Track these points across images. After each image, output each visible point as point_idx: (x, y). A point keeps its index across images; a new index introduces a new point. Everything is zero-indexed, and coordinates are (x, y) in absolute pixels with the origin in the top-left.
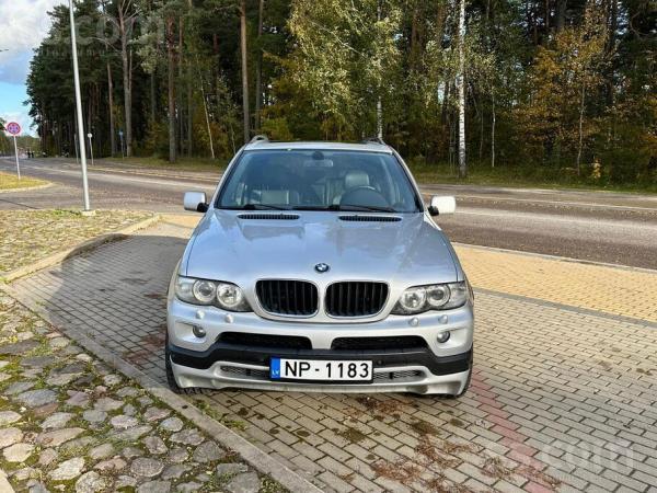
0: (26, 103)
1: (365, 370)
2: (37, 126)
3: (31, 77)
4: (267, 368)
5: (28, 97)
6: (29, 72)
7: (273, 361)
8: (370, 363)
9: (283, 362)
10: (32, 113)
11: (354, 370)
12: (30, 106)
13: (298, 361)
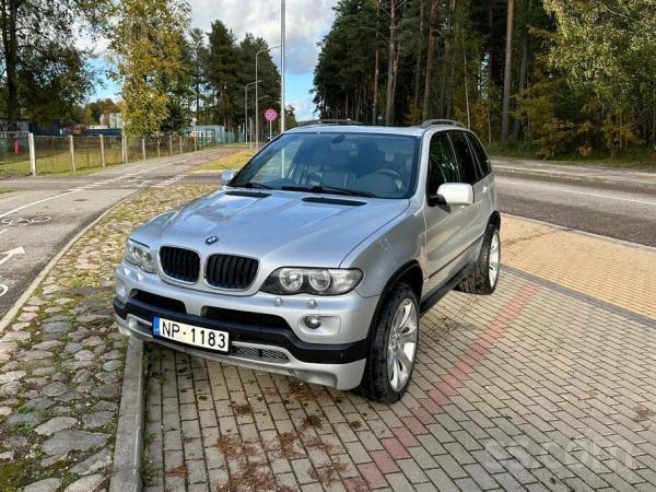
0: (312, 91)
1: (223, 340)
2: (319, 112)
3: (318, 67)
4: (151, 324)
5: (313, 87)
6: (317, 62)
7: (155, 318)
8: (226, 335)
9: (161, 320)
10: (316, 100)
11: (213, 339)
12: (315, 94)
13: (172, 322)
